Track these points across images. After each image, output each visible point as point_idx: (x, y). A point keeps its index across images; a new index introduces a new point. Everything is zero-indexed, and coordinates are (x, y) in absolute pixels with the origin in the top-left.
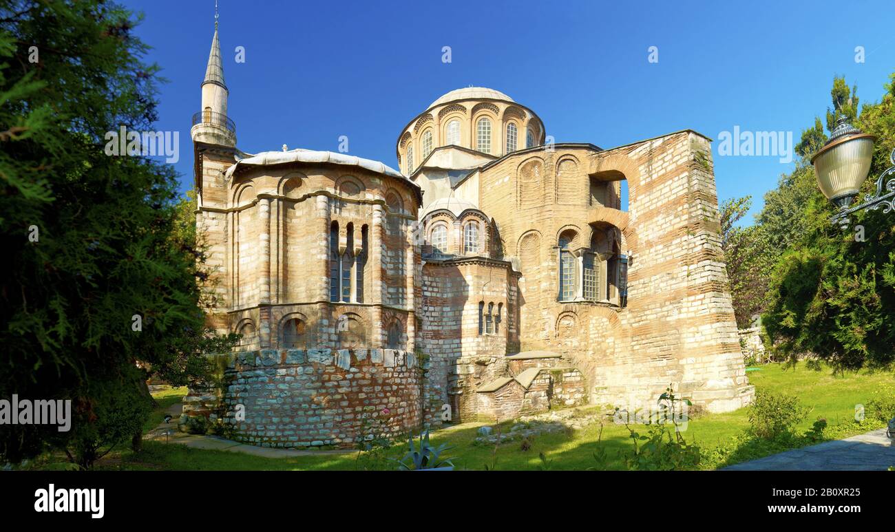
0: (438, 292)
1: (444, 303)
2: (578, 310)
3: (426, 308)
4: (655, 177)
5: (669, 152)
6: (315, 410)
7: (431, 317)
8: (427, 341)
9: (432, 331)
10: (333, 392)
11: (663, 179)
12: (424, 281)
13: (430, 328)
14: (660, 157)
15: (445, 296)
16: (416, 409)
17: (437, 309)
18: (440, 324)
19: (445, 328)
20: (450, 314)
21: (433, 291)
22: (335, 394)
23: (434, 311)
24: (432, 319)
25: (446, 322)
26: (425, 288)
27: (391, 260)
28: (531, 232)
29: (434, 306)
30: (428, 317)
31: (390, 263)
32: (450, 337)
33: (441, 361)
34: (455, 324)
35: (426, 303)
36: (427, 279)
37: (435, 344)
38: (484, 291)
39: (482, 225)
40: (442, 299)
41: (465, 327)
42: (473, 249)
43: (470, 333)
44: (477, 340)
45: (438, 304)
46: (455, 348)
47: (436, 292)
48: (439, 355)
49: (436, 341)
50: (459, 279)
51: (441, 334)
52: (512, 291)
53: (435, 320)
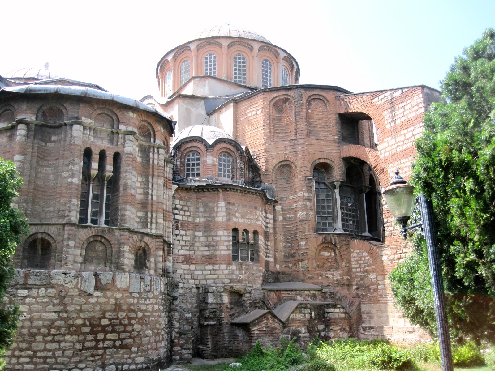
0: (190, 216)
1: (196, 227)
3: (177, 232)
4: (398, 122)
5: (408, 102)
6: (54, 335)
7: (183, 241)
8: (177, 266)
9: (183, 255)
10: (75, 316)
11: (406, 125)
12: (176, 205)
13: (181, 252)
14: (401, 105)
15: (197, 220)
16: (163, 340)
17: (189, 233)
18: (191, 249)
19: (198, 253)
20: (202, 239)
21: (185, 215)
22: (76, 319)
23: (186, 235)
24: (183, 243)
25: (198, 247)
26: (177, 212)
27: (141, 185)
28: (286, 163)
29: (186, 230)
30: (179, 240)
31: (140, 188)
32: (202, 262)
33: (193, 287)
34: (208, 249)
35: (177, 227)
36: (179, 203)
37: (187, 270)
38: (236, 217)
39: (235, 153)
40: (193, 224)
41: (218, 253)
42: (227, 176)
43: (224, 260)
44: (231, 267)
45: (190, 228)
46: (207, 275)
47: (187, 216)
48: (190, 281)
49: (187, 267)
50: (211, 204)
51: (192, 259)
52: (268, 218)
53: (187, 244)
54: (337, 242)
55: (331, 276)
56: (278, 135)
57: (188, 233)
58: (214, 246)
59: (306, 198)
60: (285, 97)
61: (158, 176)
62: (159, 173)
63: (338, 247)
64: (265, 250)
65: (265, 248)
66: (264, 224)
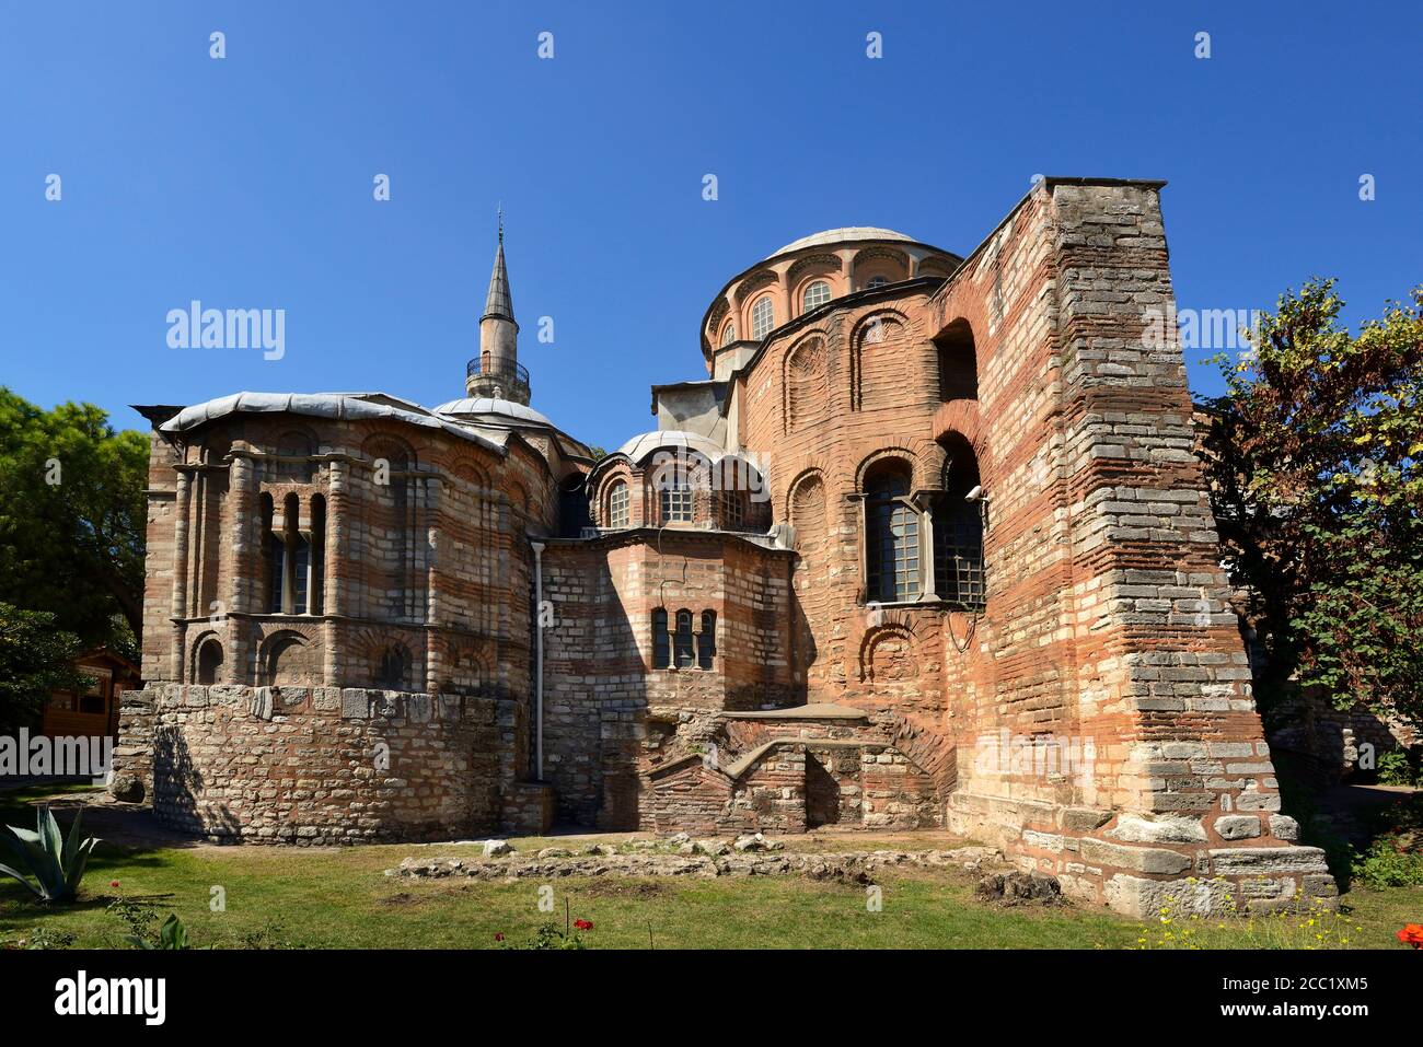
0: (583, 594)
2: (914, 622)
4: (1006, 310)
5: (1021, 246)
7: (568, 636)
9: (570, 660)
12: (552, 577)
14: (1011, 263)
15: (598, 600)
17: (584, 622)
20: (605, 632)
21: (571, 593)
23: (575, 626)
25: (599, 645)
26: (554, 588)
27: (394, 545)
28: (811, 474)
29: (574, 619)
30: (561, 636)
32: (605, 670)
36: (558, 574)
38: (661, 588)
40: (592, 606)
41: (628, 653)
42: (682, 516)
45: (584, 615)
47: (577, 594)
49: (579, 679)
52: (773, 587)
53: (577, 642)
55: (896, 692)
57: (578, 623)
58: (621, 643)
64: (761, 647)
65: (763, 643)
66: (759, 597)
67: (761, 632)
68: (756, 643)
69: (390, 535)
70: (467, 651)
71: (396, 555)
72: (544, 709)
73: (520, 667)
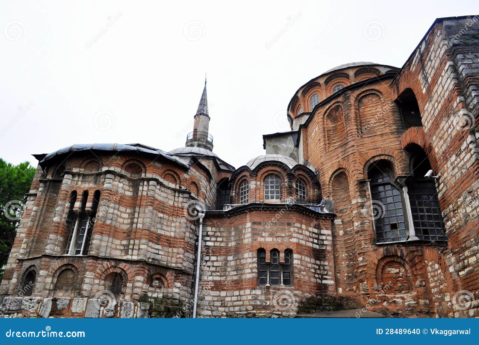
0: (222, 241)
3: (207, 258)
7: (213, 266)
9: (213, 281)
12: (207, 232)
13: (211, 278)
15: (229, 245)
17: (221, 258)
18: (222, 274)
19: (229, 278)
20: (233, 263)
21: (216, 241)
23: (217, 261)
24: (214, 269)
25: (229, 272)
26: (208, 239)
27: (129, 216)
28: (340, 171)
29: (217, 256)
30: (209, 267)
31: (128, 219)
32: (231, 288)
33: (222, 315)
34: (236, 273)
35: (207, 253)
36: (211, 230)
37: (216, 296)
38: (263, 237)
39: (282, 173)
40: (227, 249)
41: (244, 277)
42: (275, 197)
43: (248, 284)
44: (254, 292)
45: (222, 254)
46: (235, 301)
47: (220, 241)
48: (220, 309)
49: (217, 293)
50: (240, 227)
51: (224, 285)
52: (324, 235)
53: (217, 270)
54: (405, 253)
55: (400, 300)
56: (334, 145)
57: (219, 258)
58: (241, 270)
59: (359, 204)
60: (336, 104)
61: (146, 205)
62: (147, 202)
63: (407, 259)
64: (318, 272)
65: (319, 269)
66: (316, 241)
67: (318, 262)
68: (315, 269)
69: (129, 211)
70: (158, 276)
71: (129, 220)
72: (197, 312)
73: (186, 286)
